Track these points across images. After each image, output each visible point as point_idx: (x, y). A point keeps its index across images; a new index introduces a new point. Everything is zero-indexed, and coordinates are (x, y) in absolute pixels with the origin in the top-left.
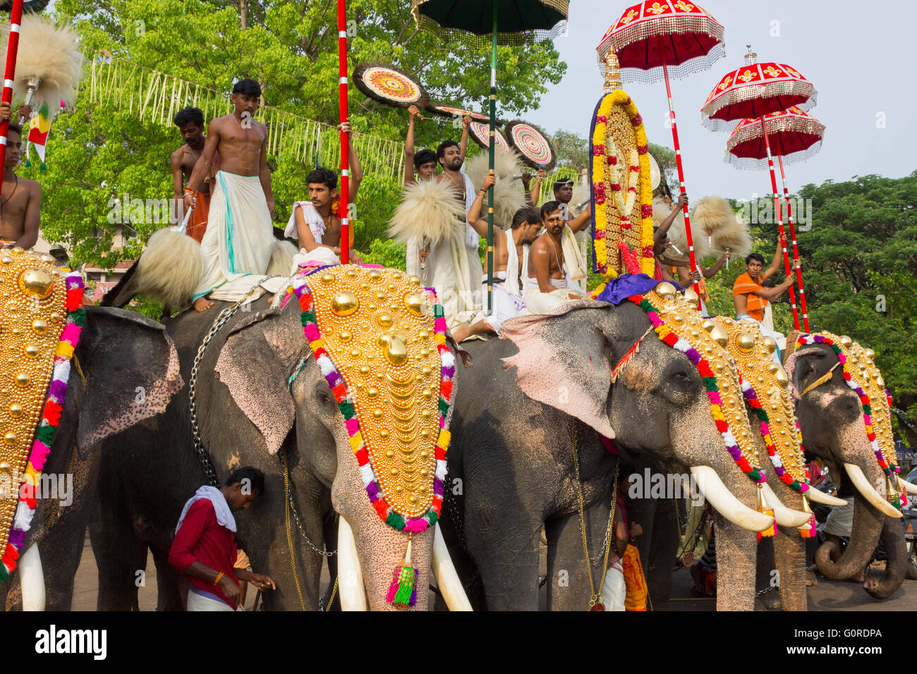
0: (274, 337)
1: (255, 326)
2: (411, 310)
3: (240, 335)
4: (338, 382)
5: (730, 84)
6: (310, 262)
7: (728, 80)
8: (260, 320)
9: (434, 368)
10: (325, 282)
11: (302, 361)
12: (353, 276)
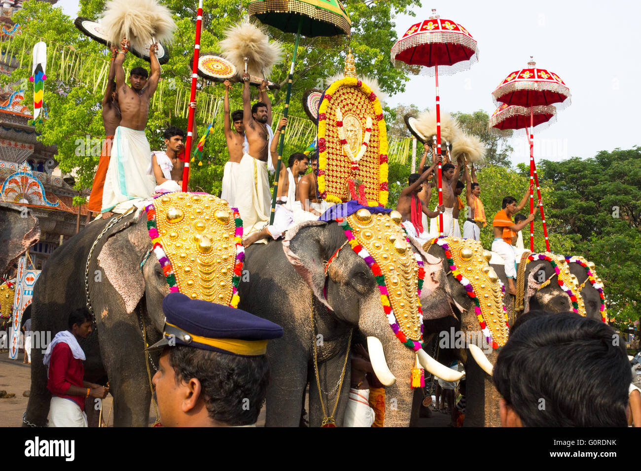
0: (133, 237)
1: (125, 231)
2: (219, 221)
3: (115, 237)
4: (166, 263)
5: (514, 78)
6: (162, 190)
7: (514, 75)
8: (127, 227)
9: (231, 256)
10: (164, 202)
11: (148, 253)
12: (181, 199)
